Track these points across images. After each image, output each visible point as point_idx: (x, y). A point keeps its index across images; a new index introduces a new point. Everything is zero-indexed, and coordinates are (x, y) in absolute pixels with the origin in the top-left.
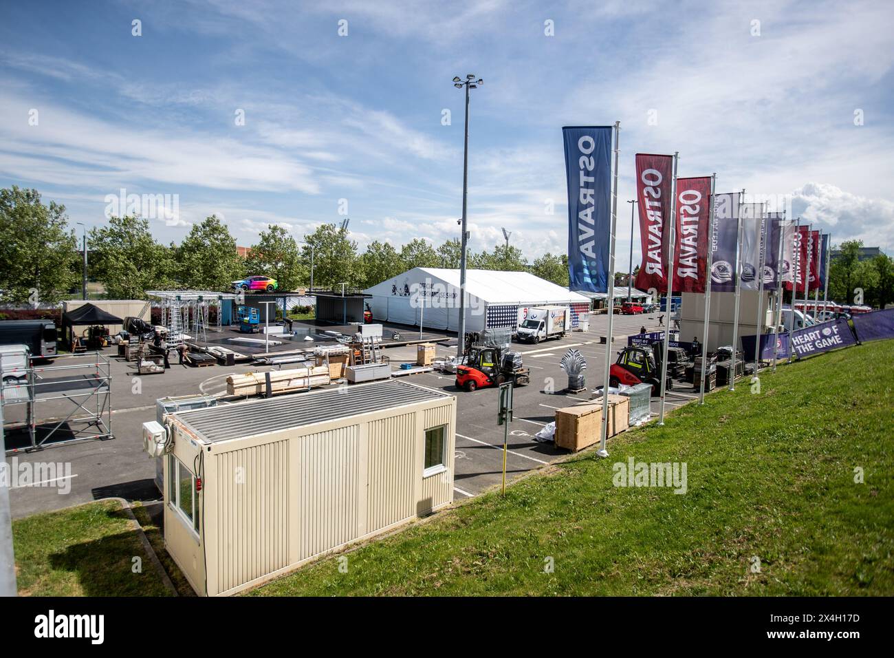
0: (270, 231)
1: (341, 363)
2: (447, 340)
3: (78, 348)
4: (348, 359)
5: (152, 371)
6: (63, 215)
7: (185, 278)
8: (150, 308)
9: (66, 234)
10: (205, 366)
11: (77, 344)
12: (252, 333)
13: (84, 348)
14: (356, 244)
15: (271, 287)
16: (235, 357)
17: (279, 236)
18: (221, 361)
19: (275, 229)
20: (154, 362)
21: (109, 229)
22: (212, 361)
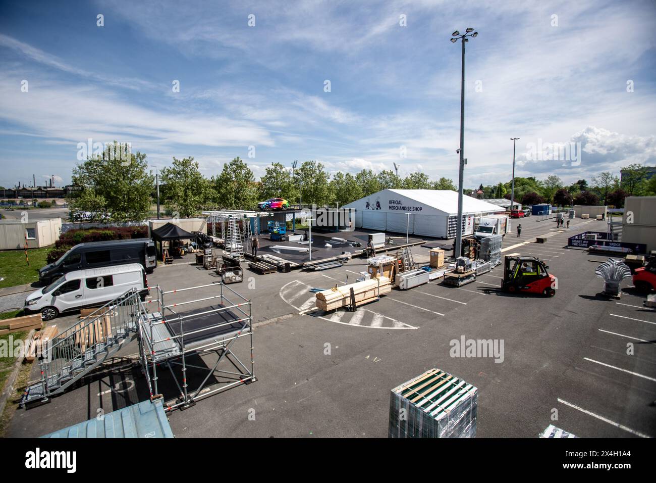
0: (273, 167)
1: (389, 271)
2: (424, 243)
3: (167, 259)
4: (393, 267)
5: (234, 281)
6: (144, 160)
7: (223, 202)
8: (206, 224)
9: (147, 174)
10: (269, 273)
11: (167, 256)
12: (281, 241)
13: (172, 258)
14: (329, 175)
15: (284, 206)
16: (291, 265)
17: (279, 170)
18: (280, 269)
19: (277, 165)
20: (234, 273)
21: (172, 168)
22: (274, 269)
